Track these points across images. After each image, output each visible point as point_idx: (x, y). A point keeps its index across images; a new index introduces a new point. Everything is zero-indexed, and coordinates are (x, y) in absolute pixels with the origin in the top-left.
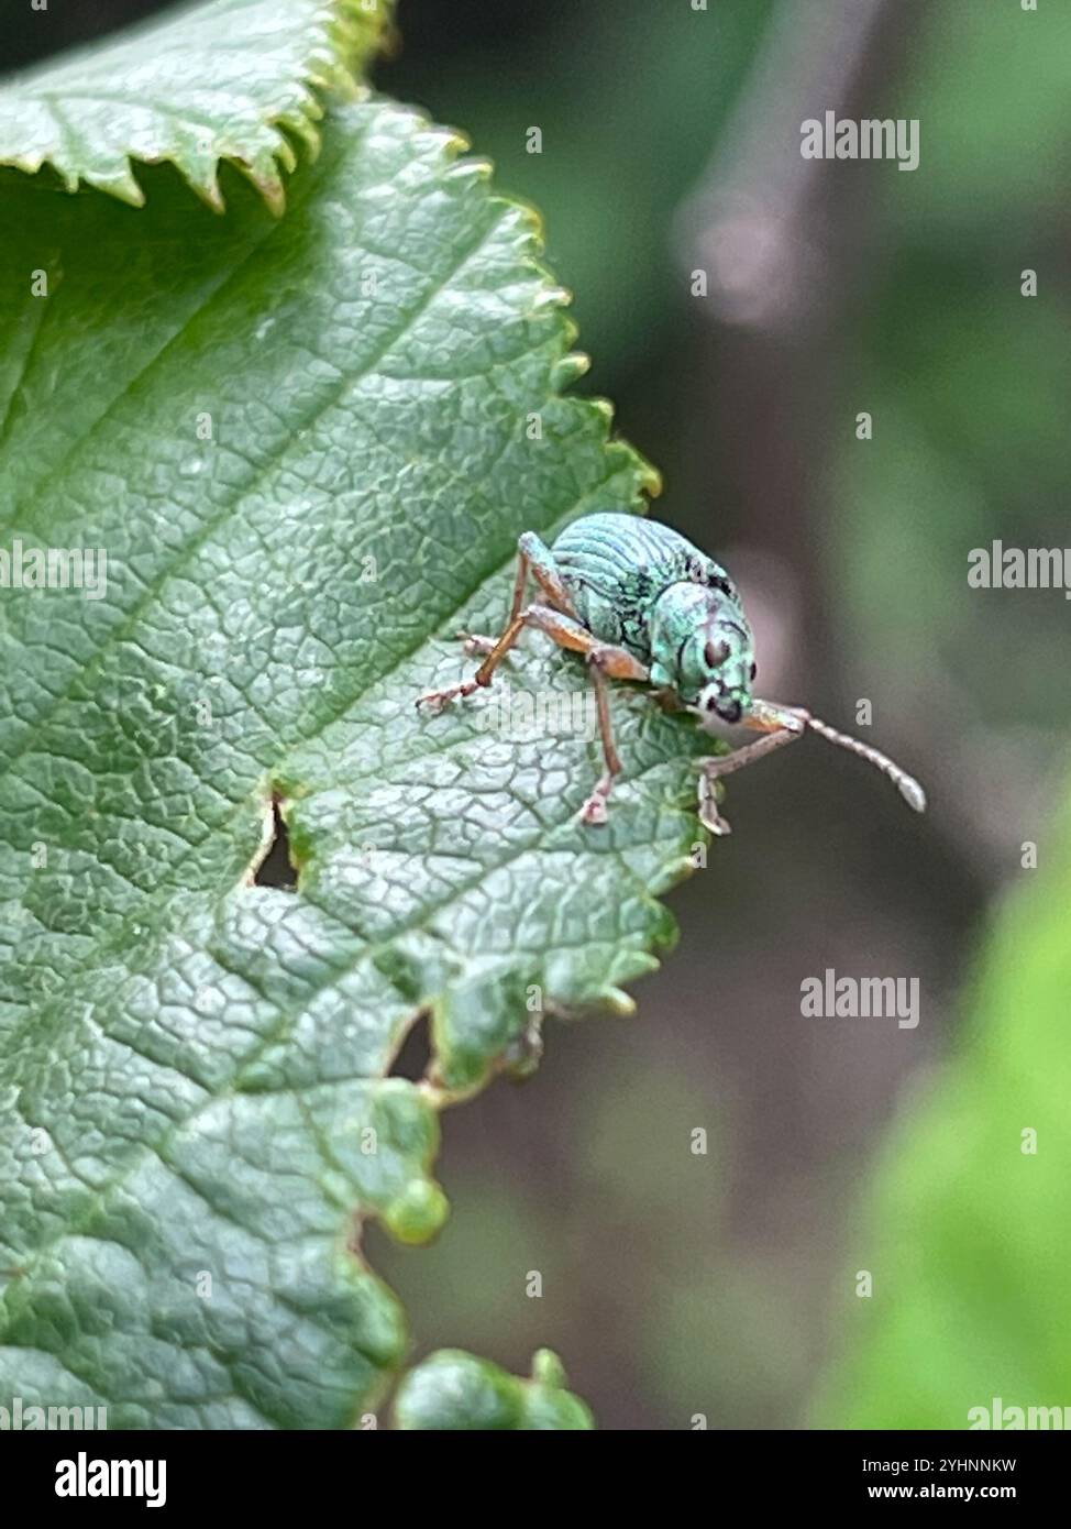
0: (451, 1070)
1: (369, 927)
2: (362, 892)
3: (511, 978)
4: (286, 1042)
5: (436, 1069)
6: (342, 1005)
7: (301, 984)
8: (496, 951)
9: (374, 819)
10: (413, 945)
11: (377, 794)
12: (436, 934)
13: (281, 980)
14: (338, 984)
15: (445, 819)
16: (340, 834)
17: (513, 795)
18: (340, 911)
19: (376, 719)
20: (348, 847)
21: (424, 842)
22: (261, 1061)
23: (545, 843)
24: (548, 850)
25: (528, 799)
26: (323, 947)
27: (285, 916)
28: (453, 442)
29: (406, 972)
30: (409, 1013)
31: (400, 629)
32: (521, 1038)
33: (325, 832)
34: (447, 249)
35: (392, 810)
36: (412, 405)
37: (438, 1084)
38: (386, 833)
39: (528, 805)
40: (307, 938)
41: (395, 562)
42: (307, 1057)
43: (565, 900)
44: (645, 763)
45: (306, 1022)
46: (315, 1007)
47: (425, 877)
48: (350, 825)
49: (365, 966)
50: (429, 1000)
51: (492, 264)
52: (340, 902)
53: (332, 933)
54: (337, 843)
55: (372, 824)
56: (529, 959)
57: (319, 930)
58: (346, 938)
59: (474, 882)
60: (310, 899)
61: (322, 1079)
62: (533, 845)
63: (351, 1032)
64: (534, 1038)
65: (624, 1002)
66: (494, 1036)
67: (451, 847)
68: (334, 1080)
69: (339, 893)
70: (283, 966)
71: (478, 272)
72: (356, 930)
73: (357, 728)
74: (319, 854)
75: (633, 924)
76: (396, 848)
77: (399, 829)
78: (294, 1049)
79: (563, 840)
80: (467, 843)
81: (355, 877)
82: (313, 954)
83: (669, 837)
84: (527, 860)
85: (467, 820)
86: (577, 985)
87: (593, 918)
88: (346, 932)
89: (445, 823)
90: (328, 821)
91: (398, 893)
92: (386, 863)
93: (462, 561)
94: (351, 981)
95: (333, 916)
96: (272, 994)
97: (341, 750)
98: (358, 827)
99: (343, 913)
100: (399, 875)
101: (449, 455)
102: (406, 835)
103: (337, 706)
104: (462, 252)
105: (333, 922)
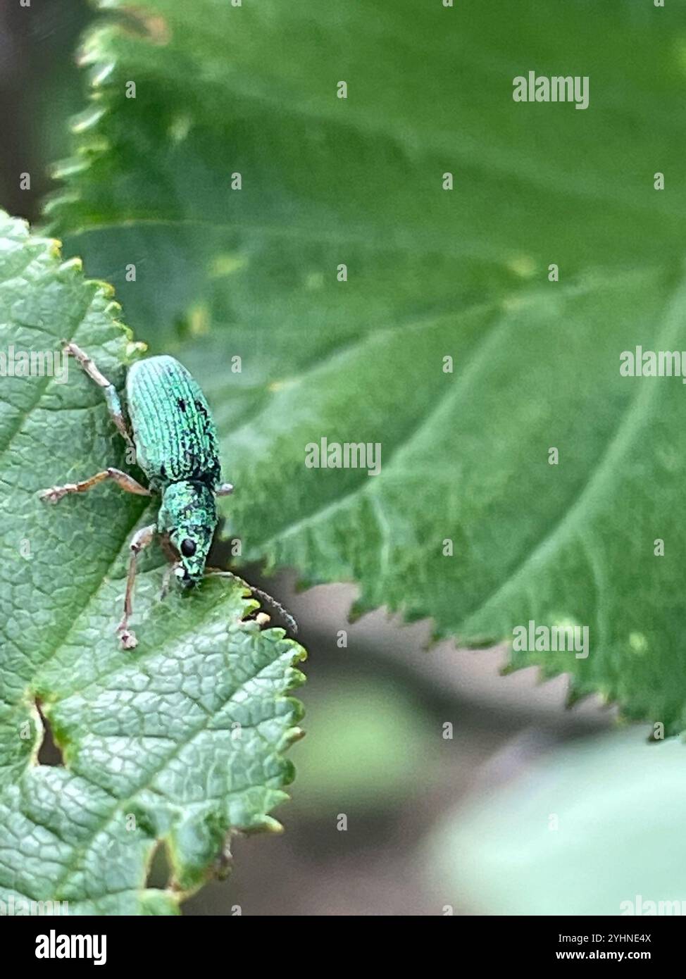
0: (184, 879)
1: (117, 790)
2: (108, 766)
3: (209, 819)
4: (82, 870)
5: (175, 879)
6: (112, 843)
7: (83, 830)
8: (197, 801)
9: (103, 716)
10: (145, 800)
11: (101, 697)
12: (158, 792)
13: (71, 829)
14: (106, 829)
15: (146, 713)
16: (84, 727)
17: (185, 694)
18: (97, 780)
19: (88, 643)
20: (91, 736)
21: (137, 728)
22: (69, 883)
23: (210, 725)
24: (214, 729)
25: (195, 697)
26: (92, 805)
27: (63, 786)
28: (95, 448)
29: (146, 818)
30: (151, 845)
31: (87, 577)
32: (221, 855)
33: (76, 726)
34: (67, 320)
35: (113, 708)
36: (67, 429)
37: (177, 889)
38: (112, 724)
39: (195, 700)
40: (82, 800)
41: (76, 533)
42: (97, 879)
43: (230, 762)
44: (259, 666)
45: (91, 855)
46: (95, 845)
47: (144, 753)
48: (89, 720)
49: (118, 815)
50: (163, 835)
51: (96, 327)
52: (96, 774)
53: (94, 796)
54: (84, 734)
55: (102, 719)
56: (217, 803)
57: (87, 794)
58: (104, 798)
59: (173, 755)
60: (76, 773)
61: (108, 892)
62: (203, 726)
63: (120, 860)
64: (228, 854)
65: (276, 825)
66: (206, 856)
67: (154, 730)
68: (114, 892)
69: (93, 767)
70: (70, 820)
71: (89, 334)
72: (109, 791)
73: (76, 650)
74: (74, 740)
75: (273, 773)
76: (120, 734)
77: (121, 722)
78: (88, 874)
79: (222, 722)
80: (162, 728)
81: (99, 755)
82: (87, 810)
83: (283, 714)
84: (201, 737)
85: (160, 713)
86: (247, 817)
87: (248, 772)
88: (103, 794)
89: (147, 716)
90: (75, 718)
91: (129, 765)
92: (118, 745)
93: (114, 525)
94: (112, 826)
95: (93, 783)
96: (66, 837)
97: (71, 666)
98: (95, 721)
99: (98, 781)
100: (127, 753)
101: (94, 458)
102: (125, 726)
103: (60, 634)
104: (77, 321)
105: (94, 787)
